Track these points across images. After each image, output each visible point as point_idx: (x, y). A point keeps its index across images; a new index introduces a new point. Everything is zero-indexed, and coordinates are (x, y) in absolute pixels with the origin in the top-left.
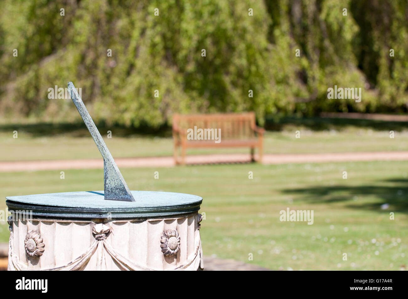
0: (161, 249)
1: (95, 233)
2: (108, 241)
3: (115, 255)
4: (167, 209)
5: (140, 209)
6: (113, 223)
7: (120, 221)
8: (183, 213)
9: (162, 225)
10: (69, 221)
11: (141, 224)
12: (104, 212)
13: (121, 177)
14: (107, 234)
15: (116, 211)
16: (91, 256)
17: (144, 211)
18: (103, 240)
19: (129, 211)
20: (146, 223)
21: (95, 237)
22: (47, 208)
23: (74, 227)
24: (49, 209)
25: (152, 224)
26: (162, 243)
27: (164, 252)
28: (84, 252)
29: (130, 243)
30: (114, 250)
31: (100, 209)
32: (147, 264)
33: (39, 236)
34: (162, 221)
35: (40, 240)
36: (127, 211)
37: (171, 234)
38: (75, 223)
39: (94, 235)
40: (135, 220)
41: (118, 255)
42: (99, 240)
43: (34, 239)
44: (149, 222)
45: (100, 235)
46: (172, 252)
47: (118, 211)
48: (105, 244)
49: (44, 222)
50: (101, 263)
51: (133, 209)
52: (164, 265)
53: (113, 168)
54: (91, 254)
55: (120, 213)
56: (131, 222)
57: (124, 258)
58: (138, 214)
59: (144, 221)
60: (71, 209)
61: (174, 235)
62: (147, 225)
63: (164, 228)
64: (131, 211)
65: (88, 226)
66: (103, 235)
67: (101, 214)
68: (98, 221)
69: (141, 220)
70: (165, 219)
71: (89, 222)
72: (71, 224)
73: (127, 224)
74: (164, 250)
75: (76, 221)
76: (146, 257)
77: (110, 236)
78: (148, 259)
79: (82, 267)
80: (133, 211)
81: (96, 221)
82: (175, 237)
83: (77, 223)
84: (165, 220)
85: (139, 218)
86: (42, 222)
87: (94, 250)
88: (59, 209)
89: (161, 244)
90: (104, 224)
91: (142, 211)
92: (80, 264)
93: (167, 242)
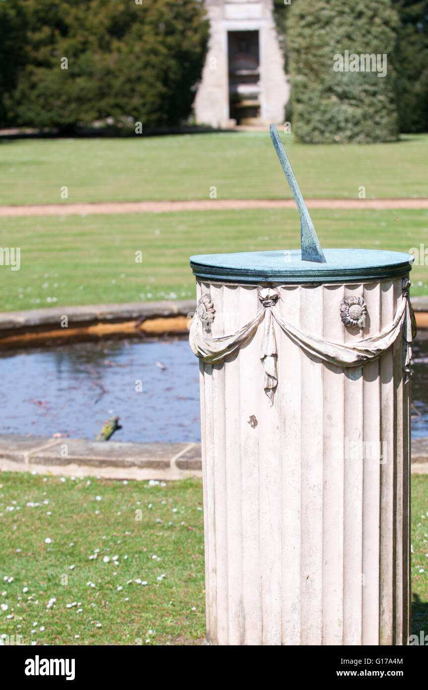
0: (341, 318)
1: (262, 299)
2: (276, 309)
3: (283, 324)
4: (347, 273)
5: (311, 272)
6: (282, 287)
7: (290, 285)
8: (371, 277)
9: (341, 291)
10: (236, 284)
11: (316, 289)
12: (270, 274)
13: (314, 234)
14: (276, 299)
15: (283, 274)
16: (258, 324)
17: (317, 274)
18: (270, 306)
19: (298, 274)
20: (320, 288)
21: (262, 303)
22: (214, 269)
23: (241, 291)
24: (216, 270)
25: (329, 289)
26: (342, 312)
27: (344, 322)
28: (250, 320)
29: (302, 310)
30: (282, 318)
31: (266, 271)
32: (323, 335)
33: (209, 300)
34: (342, 287)
35: (210, 305)
36: (296, 274)
37: (352, 302)
38: (242, 287)
39: (261, 301)
40: (307, 285)
41: (286, 324)
42: (266, 307)
43: (204, 303)
44: (324, 286)
45: (267, 301)
46: (355, 322)
47: (286, 275)
48: (272, 311)
49: (214, 285)
50: (268, 333)
51: (302, 272)
52: (345, 337)
53: (307, 223)
54: (257, 323)
55: (287, 276)
56: (303, 287)
57: (293, 327)
58: (310, 278)
59: (318, 286)
60: (236, 270)
61: (357, 302)
62: (322, 290)
63: (344, 294)
64: (301, 274)
65: (255, 291)
66: (269, 301)
67: (267, 277)
68: (266, 285)
69: (315, 285)
70: (345, 284)
71: (255, 286)
72: (238, 288)
73: (298, 289)
74: (344, 320)
75: (243, 285)
76: (321, 328)
77: (278, 303)
78: (324, 329)
79: (249, 337)
80: (303, 274)
81: (264, 285)
82: (359, 304)
83: (244, 287)
84: (345, 286)
85: (313, 283)
86: (212, 284)
87: (261, 318)
88: (224, 270)
89: (340, 312)
90: (272, 288)
91: (314, 274)
92: (246, 333)
93: (347, 311)
